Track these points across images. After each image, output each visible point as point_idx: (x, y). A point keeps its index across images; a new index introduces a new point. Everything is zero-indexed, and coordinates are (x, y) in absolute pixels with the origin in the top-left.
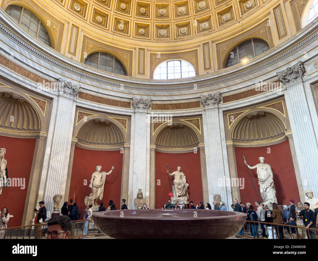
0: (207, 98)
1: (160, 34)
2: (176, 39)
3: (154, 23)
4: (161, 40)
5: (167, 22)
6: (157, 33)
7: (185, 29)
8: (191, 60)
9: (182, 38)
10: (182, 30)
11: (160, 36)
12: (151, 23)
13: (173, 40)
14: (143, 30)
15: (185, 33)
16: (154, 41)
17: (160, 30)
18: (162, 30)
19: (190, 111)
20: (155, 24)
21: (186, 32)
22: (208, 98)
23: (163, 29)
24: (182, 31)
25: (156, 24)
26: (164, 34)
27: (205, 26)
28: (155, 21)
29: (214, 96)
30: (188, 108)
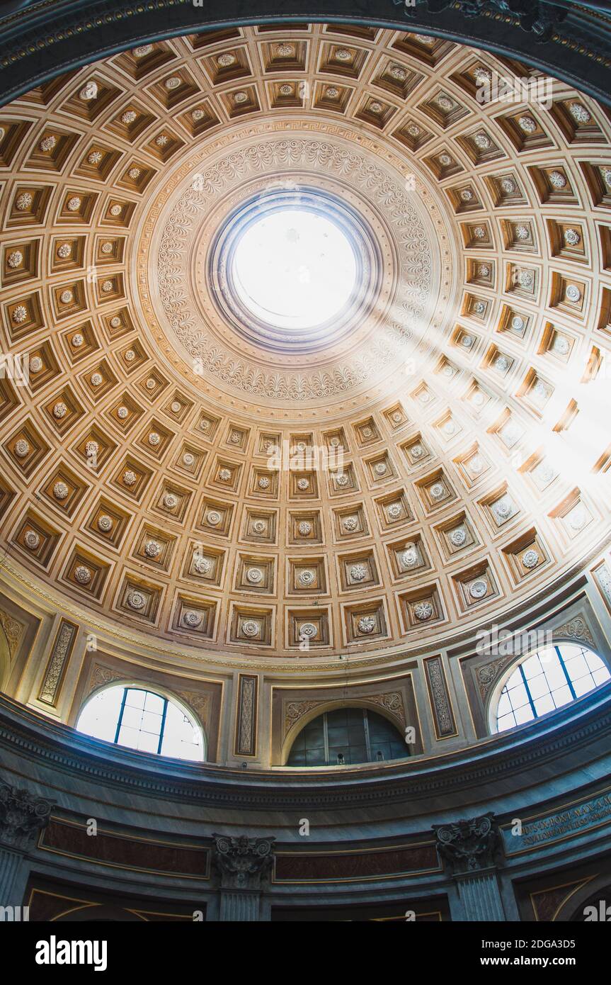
0: (233, 850)
1: (128, 601)
2: (171, 633)
3: (124, 566)
4: (128, 618)
5: (157, 577)
6: (122, 596)
7: (200, 615)
8: (199, 707)
9: (188, 638)
10: (190, 614)
11: (129, 607)
12: (117, 562)
13: (162, 633)
14: (87, 571)
15: (194, 627)
16: (111, 615)
17: (132, 591)
18: (136, 593)
19: (170, 882)
20: (126, 569)
21: (199, 624)
22: (236, 850)
23: (139, 591)
24: (188, 617)
25: (130, 571)
26: (139, 606)
27: (251, 630)
28: (128, 564)
29: (255, 847)
30: (166, 869)
